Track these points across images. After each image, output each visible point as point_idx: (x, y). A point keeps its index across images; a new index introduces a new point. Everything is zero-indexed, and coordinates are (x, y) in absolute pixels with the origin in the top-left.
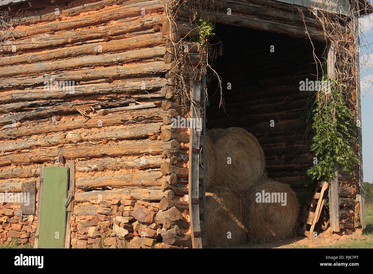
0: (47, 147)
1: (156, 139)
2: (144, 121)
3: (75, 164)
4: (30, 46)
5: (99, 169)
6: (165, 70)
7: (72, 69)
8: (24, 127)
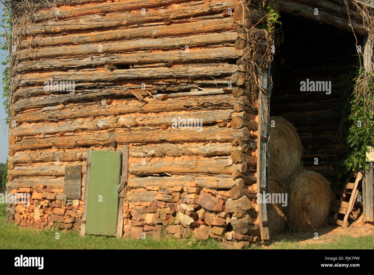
0: (95, 131)
1: (225, 126)
2: (210, 108)
3: (129, 149)
4: (78, 27)
5: (156, 155)
6: (235, 56)
7: (125, 52)
8: (68, 110)
